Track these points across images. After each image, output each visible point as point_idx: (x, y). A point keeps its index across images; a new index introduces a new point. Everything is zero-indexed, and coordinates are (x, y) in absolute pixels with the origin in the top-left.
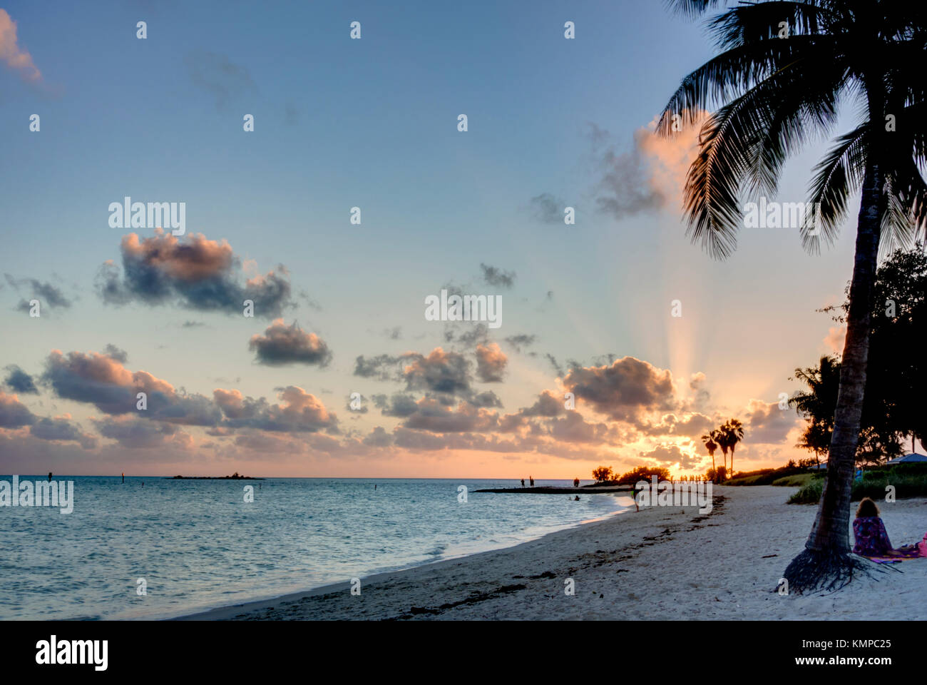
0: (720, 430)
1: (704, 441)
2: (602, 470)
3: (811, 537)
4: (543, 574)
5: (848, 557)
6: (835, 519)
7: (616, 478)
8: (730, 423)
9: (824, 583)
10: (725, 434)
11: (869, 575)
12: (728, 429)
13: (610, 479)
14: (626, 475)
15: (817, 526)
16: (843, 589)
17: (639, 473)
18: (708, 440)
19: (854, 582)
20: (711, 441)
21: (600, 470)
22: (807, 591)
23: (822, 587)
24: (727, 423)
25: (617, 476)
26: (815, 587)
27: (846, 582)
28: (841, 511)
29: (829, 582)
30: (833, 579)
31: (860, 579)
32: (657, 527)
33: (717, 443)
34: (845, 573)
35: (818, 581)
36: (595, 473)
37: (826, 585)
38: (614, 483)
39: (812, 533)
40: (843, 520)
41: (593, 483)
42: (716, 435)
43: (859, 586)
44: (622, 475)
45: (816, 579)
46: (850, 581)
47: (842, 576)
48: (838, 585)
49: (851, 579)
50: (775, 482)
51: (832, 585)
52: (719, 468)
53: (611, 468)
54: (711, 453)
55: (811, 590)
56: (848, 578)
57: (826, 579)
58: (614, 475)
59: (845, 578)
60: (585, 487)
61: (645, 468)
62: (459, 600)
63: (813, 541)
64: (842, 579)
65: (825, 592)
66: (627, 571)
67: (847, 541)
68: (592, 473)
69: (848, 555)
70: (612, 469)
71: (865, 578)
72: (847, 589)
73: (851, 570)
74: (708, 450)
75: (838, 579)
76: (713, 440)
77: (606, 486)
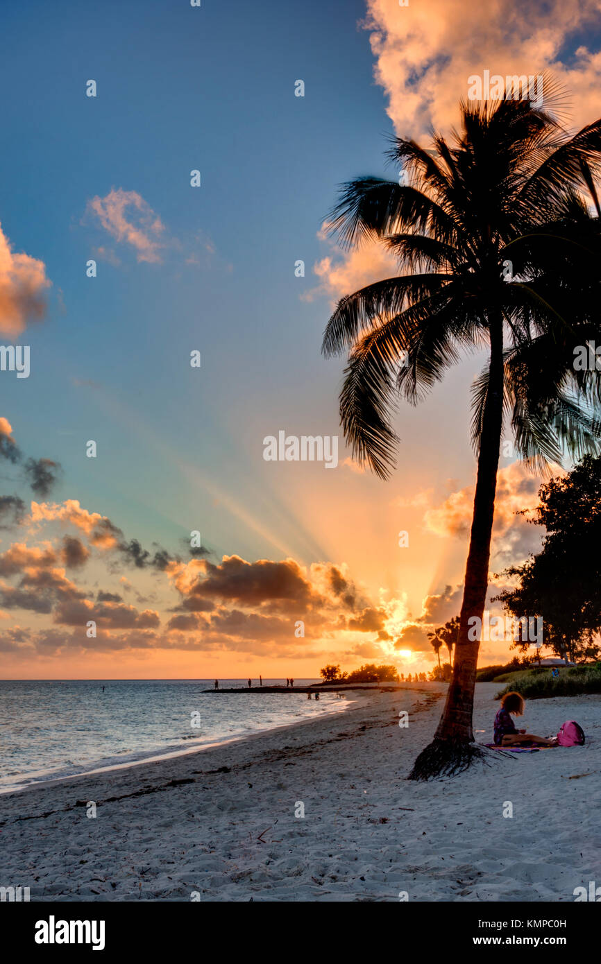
0: (444, 627)
1: (430, 639)
2: (330, 669)
3: (439, 728)
4: (220, 769)
5: (470, 746)
6: (458, 711)
7: (344, 677)
8: (455, 620)
9: (446, 770)
10: (450, 632)
11: (484, 762)
12: (453, 626)
13: (338, 677)
14: (354, 674)
15: (444, 718)
16: (461, 774)
17: (366, 671)
18: (434, 637)
19: (471, 768)
20: (436, 638)
21: (328, 668)
22: (431, 777)
23: (444, 773)
24: (453, 619)
25: (345, 674)
26: (438, 774)
27: (464, 768)
28: (464, 704)
29: (451, 769)
30: (454, 766)
31: (476, 765)
32: (358, 724)
33: (442, 641)
34: (464, 761)
35: (441, 769)
36: (323, 671)
37: (447, 772)
38: (342, 681)
39: (440, 725)
40: (466, 712)
41: (321, 682)
42: (442, 632)
43: (475, 771)
44: (350, 674)
45: (440, 766)
46: (467, 768)
47: (462, 763)
48: (457, 771)
49: (468, 766)
50: (496, 678)
51: (452, 772)
52: (444, 665)
53: (338, 666)
54: (437, 650)
55: (434, 776)
56: (466, 765)
57: (448, 767)
58: (342, 674)
59: (464, 765)
60: (313, 685)
61: (373, 666)
62: (128, 794)
63: (440, 732)
64: (461, 766)
65: (446, 778)
66: (294, 765)
67: (470, 731)
68: (320, 671)
69: (470, 744)
70: (340, 668)
71: (480, 765)
72: (464, 774)
73: (470, 757)
74: (433, 647)
75: (458, 765)
76: (438, 637)
77: (335, 684)
